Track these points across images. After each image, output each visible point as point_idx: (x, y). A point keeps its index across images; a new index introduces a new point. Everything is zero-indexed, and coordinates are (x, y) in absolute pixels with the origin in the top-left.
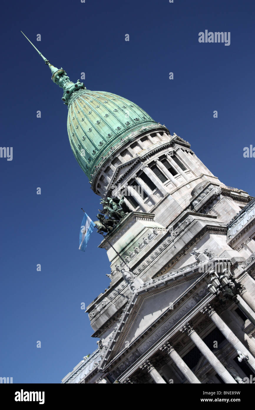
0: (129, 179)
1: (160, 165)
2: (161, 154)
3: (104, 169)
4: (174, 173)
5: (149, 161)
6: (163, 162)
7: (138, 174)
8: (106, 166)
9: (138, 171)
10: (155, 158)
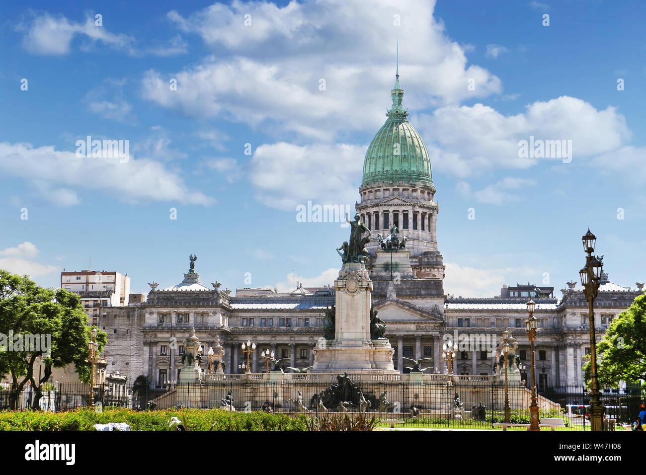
0: (396, 208)
1: (419, 217)
2: (425, 210)
3: (386, 188)
4: (423, 229)
5: (417, 209)
6: (422, 215)
7: (404, 211)
8: (388, 188)
9: (405, 209)
10: (421, 211)
